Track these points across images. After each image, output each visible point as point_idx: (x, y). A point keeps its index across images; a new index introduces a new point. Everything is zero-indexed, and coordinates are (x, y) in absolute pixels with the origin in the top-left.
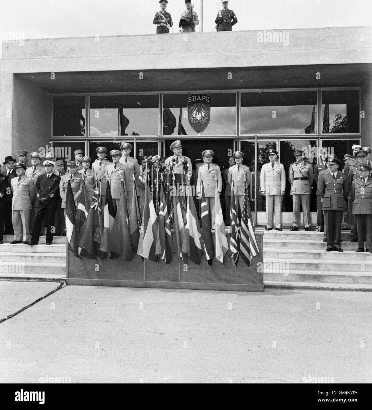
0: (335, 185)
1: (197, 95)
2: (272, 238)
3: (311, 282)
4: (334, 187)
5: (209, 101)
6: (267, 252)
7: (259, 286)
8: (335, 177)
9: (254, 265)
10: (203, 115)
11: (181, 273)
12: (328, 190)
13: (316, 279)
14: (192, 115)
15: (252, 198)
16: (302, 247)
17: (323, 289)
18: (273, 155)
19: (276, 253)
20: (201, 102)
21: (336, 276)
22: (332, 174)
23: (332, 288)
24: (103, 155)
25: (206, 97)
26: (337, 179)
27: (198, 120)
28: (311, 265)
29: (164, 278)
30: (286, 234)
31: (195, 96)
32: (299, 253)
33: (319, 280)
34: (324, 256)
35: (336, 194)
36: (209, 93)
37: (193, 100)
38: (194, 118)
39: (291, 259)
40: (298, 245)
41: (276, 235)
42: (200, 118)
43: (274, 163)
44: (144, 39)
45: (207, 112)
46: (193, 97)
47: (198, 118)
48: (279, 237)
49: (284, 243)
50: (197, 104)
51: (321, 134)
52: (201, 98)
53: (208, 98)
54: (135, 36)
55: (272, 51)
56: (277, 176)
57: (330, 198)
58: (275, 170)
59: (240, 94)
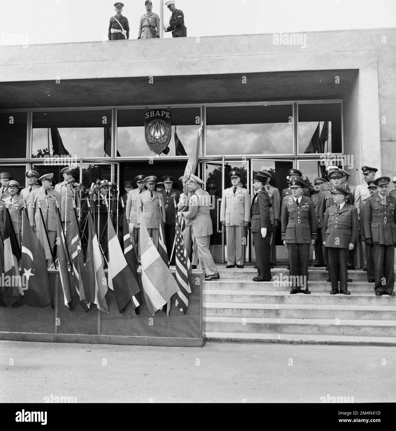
0: (299, 213)
1: (155, 110)
2: (230, 277)
3: (267, 333)
4: (298, 215)
5: (169, 117)
6: (220, 295)
7: (197, 340)
8: (299, 203)
9: (191, 313)
10: (163, 134)
11: (101, 323)
12: (291, 219)
13: (274, 329)
14: (149, 133)
15: (219, 230)
16: (263, 288)
17: (279, 342)
18: (236, 178)
19: (230, 296)
20: (160, 118)
21: (298, 325)
22: (295, 199)
23: (290, 341)
24: (33, 179)
25: (166, 113)
26: (301, 206)
27: (156, 138)
28: (270, 310)
29: (80, 331)
30: (246, 272)
31: (153, 112)
32: (258, 296)
33: (277, 330)
34: (288, 300)
35: (301, 224)
36: (169, 107)
37: (151, 116)
38: (151, 136)
39: (248, 303)
40: (259, 287)
41: (235, 273)
42: (158, 137)
43: (237, 187)
44: (94, 46)
45: (167, 130)
46: (151, 112)
47: (157, 137)
48: (239, 276)
49: (241, 283)
50: (156, 120)
51: (297, 155)
52: (161, 114)
53: (168, 113)
54: (82, 43)
55: (234, 56)
56: (238, 203)
57: (294, 229)
58: (236, 197)
59: (205, 108)
